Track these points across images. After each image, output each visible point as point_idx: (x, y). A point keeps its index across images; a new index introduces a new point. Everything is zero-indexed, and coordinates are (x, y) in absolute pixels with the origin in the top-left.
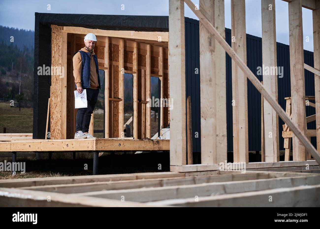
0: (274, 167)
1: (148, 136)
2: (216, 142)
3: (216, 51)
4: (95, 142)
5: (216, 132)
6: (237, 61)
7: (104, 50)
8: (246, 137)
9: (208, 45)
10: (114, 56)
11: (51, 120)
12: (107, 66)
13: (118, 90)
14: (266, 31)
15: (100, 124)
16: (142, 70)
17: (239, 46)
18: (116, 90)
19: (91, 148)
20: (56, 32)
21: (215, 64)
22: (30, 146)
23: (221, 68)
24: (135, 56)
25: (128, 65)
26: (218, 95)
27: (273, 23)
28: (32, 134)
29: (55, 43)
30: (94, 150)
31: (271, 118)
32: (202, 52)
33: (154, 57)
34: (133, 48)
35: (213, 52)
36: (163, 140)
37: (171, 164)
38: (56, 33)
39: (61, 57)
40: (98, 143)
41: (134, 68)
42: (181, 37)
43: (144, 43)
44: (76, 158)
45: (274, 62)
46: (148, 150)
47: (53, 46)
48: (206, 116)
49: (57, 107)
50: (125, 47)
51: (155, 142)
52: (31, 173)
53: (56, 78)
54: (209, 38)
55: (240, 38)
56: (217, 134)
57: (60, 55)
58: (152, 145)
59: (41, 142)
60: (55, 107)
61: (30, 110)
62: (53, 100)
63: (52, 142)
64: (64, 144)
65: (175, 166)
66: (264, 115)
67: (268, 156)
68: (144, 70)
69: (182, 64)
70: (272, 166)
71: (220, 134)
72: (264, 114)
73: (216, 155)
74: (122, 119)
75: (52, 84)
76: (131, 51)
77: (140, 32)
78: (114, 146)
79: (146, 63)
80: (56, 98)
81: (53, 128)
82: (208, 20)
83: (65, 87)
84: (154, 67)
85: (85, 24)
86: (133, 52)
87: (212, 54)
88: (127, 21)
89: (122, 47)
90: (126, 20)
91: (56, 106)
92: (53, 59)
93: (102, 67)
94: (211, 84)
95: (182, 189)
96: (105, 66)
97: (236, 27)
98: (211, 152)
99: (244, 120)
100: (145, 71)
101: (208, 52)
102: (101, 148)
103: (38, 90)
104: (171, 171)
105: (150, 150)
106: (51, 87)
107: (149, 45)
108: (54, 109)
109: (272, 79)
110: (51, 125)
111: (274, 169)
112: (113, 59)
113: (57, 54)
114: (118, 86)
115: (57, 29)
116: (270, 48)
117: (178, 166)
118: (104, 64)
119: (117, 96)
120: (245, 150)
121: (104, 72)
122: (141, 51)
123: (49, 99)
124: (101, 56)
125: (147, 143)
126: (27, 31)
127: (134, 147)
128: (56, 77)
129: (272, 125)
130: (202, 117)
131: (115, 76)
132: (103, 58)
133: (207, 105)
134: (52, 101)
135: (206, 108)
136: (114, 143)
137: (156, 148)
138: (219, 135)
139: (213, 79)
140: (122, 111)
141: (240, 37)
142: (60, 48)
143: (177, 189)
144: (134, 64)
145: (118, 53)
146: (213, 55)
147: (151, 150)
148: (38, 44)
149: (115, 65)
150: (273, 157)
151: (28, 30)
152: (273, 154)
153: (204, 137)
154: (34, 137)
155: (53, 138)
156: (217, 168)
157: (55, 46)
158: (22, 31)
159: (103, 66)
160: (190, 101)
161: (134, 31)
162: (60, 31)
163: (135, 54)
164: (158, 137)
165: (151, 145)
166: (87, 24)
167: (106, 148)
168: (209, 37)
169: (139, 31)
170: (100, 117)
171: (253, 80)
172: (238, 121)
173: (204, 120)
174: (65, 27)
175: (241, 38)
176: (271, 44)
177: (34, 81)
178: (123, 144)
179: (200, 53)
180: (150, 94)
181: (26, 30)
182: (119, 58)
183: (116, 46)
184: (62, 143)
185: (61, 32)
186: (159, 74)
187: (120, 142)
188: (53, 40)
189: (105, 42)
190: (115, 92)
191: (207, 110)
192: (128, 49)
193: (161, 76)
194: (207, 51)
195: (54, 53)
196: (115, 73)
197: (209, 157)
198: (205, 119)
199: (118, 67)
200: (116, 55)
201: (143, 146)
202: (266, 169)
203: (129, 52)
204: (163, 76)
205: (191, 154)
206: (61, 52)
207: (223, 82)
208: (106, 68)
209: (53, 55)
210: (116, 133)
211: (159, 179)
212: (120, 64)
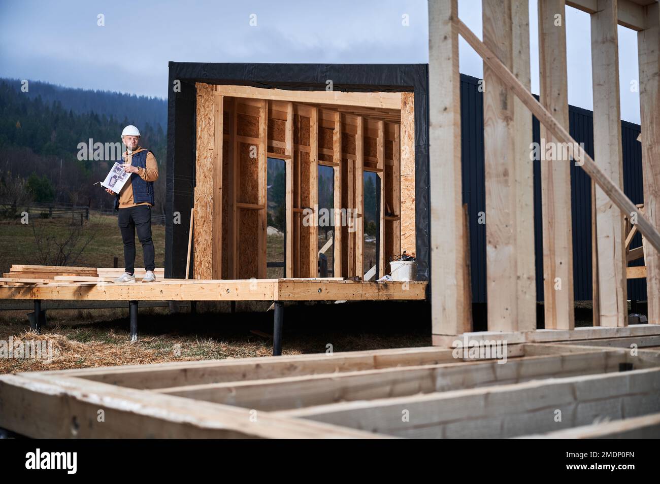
0: (618, 335)
1: (359, 273)
2: (517, 291)
3: (515, 118)
4: (277, 285)
5: (516, 271)
6: (561, 137)
7: (285, 125)
8: (569, 280)
9: (501, 108)
10: (302, 135)
11: (196, 246)
12: (290, 153)
13: (309, 194)
14: (601, 83)
15: (271, 251)
16: (349, 160)
17: (555, 110)
18: (305, 195)
19: (271, 295)
20: (204, 94)
21: (513, 144)
22: (161, 291)
23: (524, 151)
24: (337, 137)
25: (326, 151)
26: (520, 201)
27: (614, 68)
28: (163, 269)
29: (202, 113)
30: (276, 299)
31: (612, 244)
32: (487, 121)
33: (370, 137)
34: (334, 122)
35: (509, 120)
36: (394, 283)
37: (433, 332)
38: (205, 97)
39: (213, 138)
40: (283, 288)
41: (334, 157)
42: (454, 92)
43: (352, 113)
44: (236, 311)
45: (617, 141)
46: (369, 299)
47: (198, 118)
48: (498, 241)
49: (205, 223)
50: (320, 120)
51: (381, 285)
52: (162, 337)
53: (204, 174)
54: (502, 94)
55: (557, 95)
56: (519, 274)
57: (212, 134)
58: (376, 291)
59: (181, 285)
60: (202, 223)
61: (156, 228)
62: (199, 210)
63: (201, 285)
64: (222, 289)
65: (441, 335)
66: (598, 239)
67: (606, 316)
68: (352, 161)
69: (455, 142)
70: (615, 334)
71: (523, 274)
72: (598, 237)
73: (517, 315)
74: (315, 243)
75: (197, 183)
76: (330, 127)
77: (350, 93)
78: (310, 293)
79: (355, 149)
80: (203, 208)
81: (199, 260)
82: (501, 61)
83: (220, 189)
84: (369, 155)
85: (255, 80)
86: (334, 129)
87: (508, 125)
88: (328, 74)
89: (315, 120)
90: (326, 72)
91: (205, 221)
92: (199, 142)
93: (282, 155)
94: (506, 182)
95: (496, 394)
96: (287, 154)
97: (548, 74)
98: (507, 309)
99: (565, 248)
100: (354, 162)
101: (500, 121)
102: (287, 296)
103: (173, 194)
104: (433, 344)
105: (372, 299)
106: (195, 189)
107: (361, 117)
108: (201, 227)
109: (612, 173)
110: (196, 255)
111: (619, 340)
112: (300, 141)
113: (206, 133)
114: (309, 188)
115: (205, 90)
116: (609, 115)
117: (447, 335)
118: (284, 149)
119: (306, 204)
120: (568, 305)
121: (285, 163)
122: (347, 127)
123: (192, 209)
124: (280, 136)
125: (367, 287)
126: (151, 99)
127: (344, 294)
128: (204, 172)
129: (613, 258)
130: (490, 242)
131: (302, 170)
132: (283, 139)
133: (500, 220)
134: (198, 213)
135: (497, 225)
136: (309, 288)
137: (383, 296)
138: (521, 277)
139: (511, 172)
140: (315, 230)
141: (558, 92)
142: (211, 122)
143: (487, 395)
144: (335, 150)
145: (308, 131)
146: (510, 127)
147: (374, 299)
148: (174, 116)
149: (303, 151)
150: (615, 318)
151: (153, 98)
152: (615, 313)
153: (494, 281)
154: (167, 276)
155: (199, 276)
156: (519, 339)
157: (203, 119)
158: (142, 98)
159: (284, 153)
160: (467, 213)
161: (340, 91)
162: (211, 93)
163: (337, 132)
164: (384, 275)
165: (373, 290)
166: (259, 80)
167: (296, 296)
168: (502, 91)
169: (348, 92)
170: (272, 241)
171: (593, 172)
172: (554, 251)
173: (494, 249)
174: (219, 87)
175: (559, 94)
176: (611, 107)
177: (167, 179)
178: (326, 290)
179: (485, 122)
180: (362, 201)
181: (149, 98)
182: (309, 139)
183: (305, 119)
184: (219, 286)
185: (212, 95)
186: (378, 168)
187: (320, 286)
188: (199, 109)
189: (287, 113)
190: (303, 197)
191: (499, 229)
192: (325, 125)
193: (381, 170)
194: (499, 118)
195: (201, 130)
196: (303, 165)
197: (504, 318)
198: (496, 247)
199: (308, 154)
200: (304, 134)
201: (361, 292)
202: (605, 340)
203: (328, 130)
204: (384, 170)
205: (469, 313)
206: (212, 129)
207: (528, 178)
208: (289, 157)
209: (199, 134)
210: (305, 269)
211: (427, 367)
212: (312, 149)
